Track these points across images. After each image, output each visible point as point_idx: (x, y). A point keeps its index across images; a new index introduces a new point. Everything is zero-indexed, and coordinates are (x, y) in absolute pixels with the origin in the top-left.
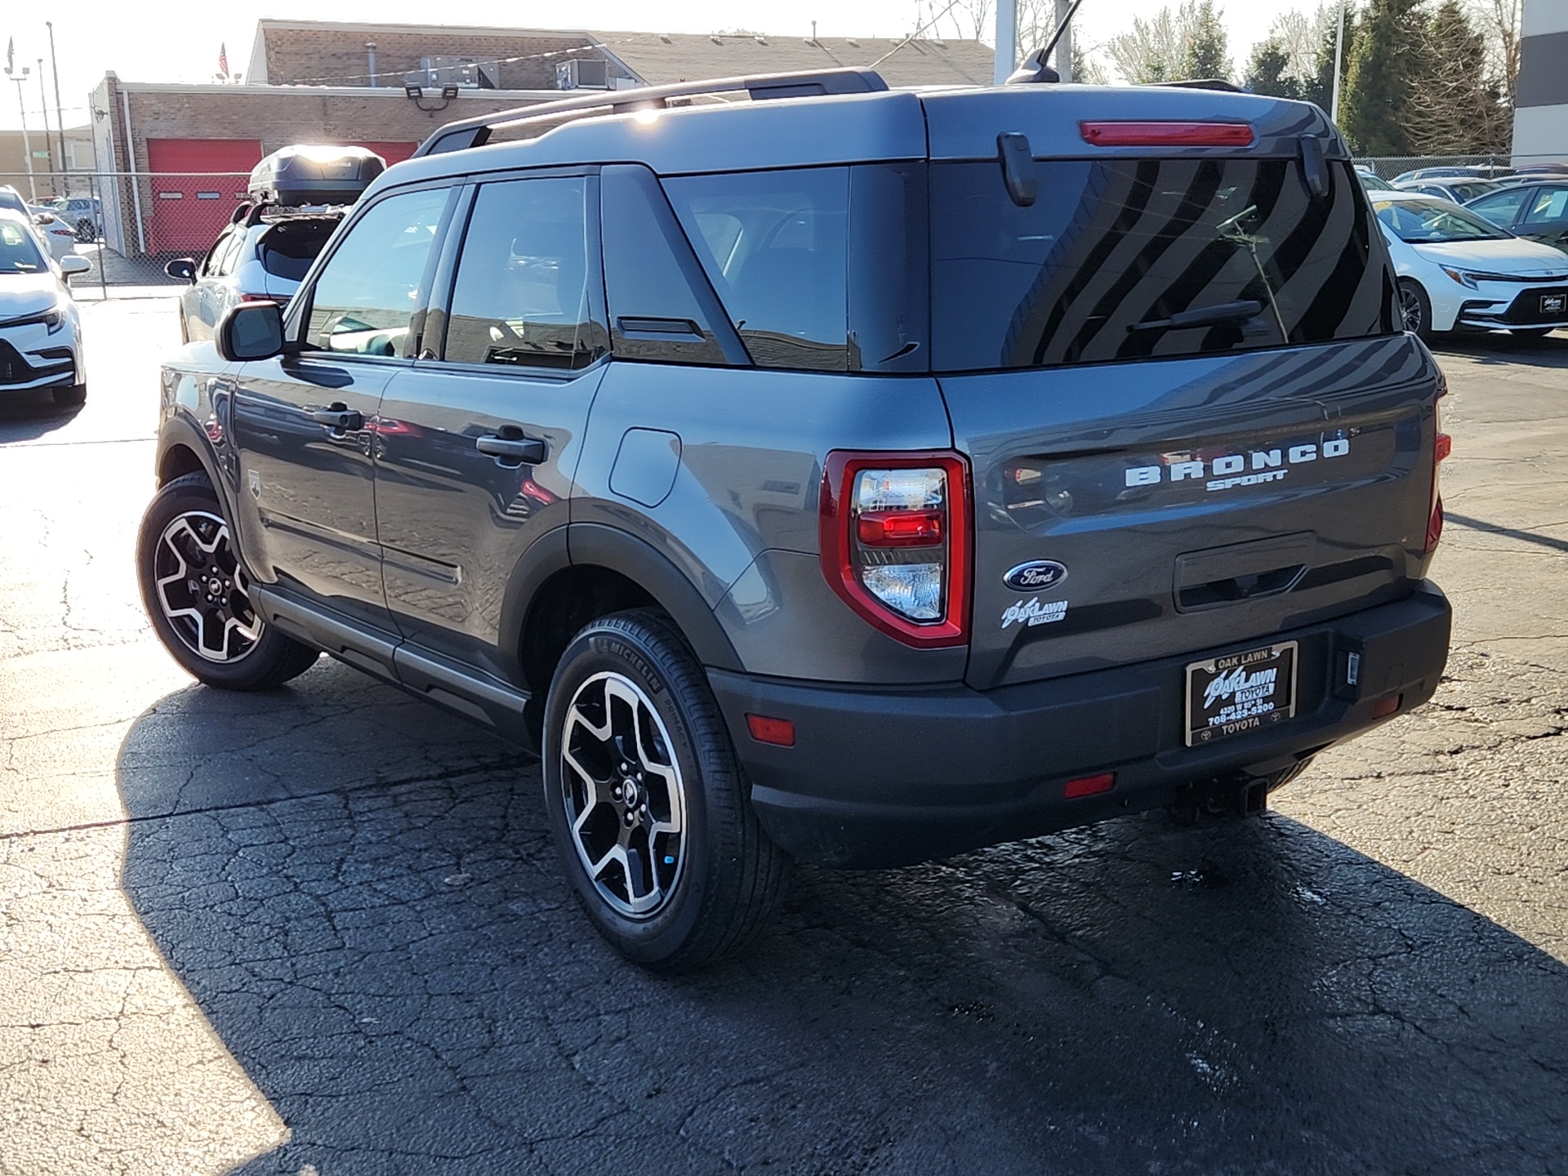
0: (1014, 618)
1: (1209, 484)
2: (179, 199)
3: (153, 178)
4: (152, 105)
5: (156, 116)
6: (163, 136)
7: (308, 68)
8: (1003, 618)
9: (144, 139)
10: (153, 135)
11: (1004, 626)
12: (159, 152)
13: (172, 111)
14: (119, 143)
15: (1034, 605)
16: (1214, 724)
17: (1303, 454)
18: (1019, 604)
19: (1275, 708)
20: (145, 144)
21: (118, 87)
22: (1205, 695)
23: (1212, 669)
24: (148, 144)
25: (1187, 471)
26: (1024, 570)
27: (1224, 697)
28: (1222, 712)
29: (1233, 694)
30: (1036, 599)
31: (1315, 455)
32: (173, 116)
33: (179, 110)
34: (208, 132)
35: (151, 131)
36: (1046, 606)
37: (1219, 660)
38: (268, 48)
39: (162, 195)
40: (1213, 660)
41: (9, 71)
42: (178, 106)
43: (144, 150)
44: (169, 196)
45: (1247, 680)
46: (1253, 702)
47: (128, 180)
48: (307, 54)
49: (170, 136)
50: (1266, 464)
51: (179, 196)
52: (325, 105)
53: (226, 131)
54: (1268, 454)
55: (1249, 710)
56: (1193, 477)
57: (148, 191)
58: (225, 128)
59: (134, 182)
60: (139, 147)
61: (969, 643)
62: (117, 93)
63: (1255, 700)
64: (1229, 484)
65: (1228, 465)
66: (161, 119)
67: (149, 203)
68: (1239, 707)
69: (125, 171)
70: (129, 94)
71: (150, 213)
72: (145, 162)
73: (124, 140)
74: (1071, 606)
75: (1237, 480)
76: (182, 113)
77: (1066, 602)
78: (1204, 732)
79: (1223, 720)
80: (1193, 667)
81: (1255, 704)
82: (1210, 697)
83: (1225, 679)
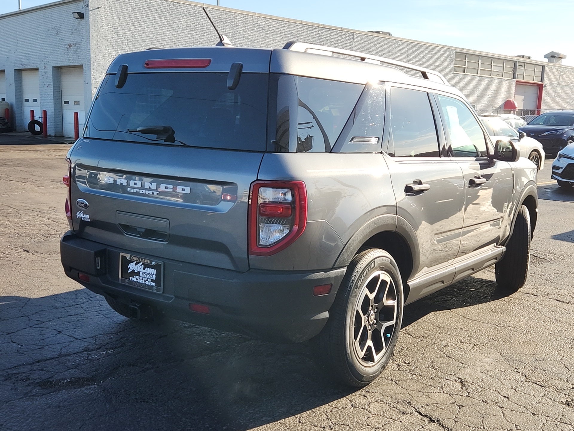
0: (79, 216)
1: (128, 189)
8: (77, 215)
11: (77, 218)
15: (82, 213)
16: (131, 280)
17: (166, 188)
18: (79, 212)
19: (155, 286)
22: (129, 267)
23: (129, 258)
25: (121, 182)
27: (135, 271)
28: (135, 277)
29: (139, 272)
36: (85, 215)
37: (132, 256)
40: (129, 255)
45: (144, 269)
46: (147, 279)
50: (150, 188)
54: (151, 184)
55: (145, 281)
56: (123, 184)
61: (72, 220)
63: (148, 279)
64: (135, 191)
65: (135, 184)
68: (141, 278)
74: (90, 217)
75: (138, 190)
78: (127, 281)
79: (135, 280)
80: (121, 254)
81: (147, 280)
82: (130, 269)
83: (136, 264)
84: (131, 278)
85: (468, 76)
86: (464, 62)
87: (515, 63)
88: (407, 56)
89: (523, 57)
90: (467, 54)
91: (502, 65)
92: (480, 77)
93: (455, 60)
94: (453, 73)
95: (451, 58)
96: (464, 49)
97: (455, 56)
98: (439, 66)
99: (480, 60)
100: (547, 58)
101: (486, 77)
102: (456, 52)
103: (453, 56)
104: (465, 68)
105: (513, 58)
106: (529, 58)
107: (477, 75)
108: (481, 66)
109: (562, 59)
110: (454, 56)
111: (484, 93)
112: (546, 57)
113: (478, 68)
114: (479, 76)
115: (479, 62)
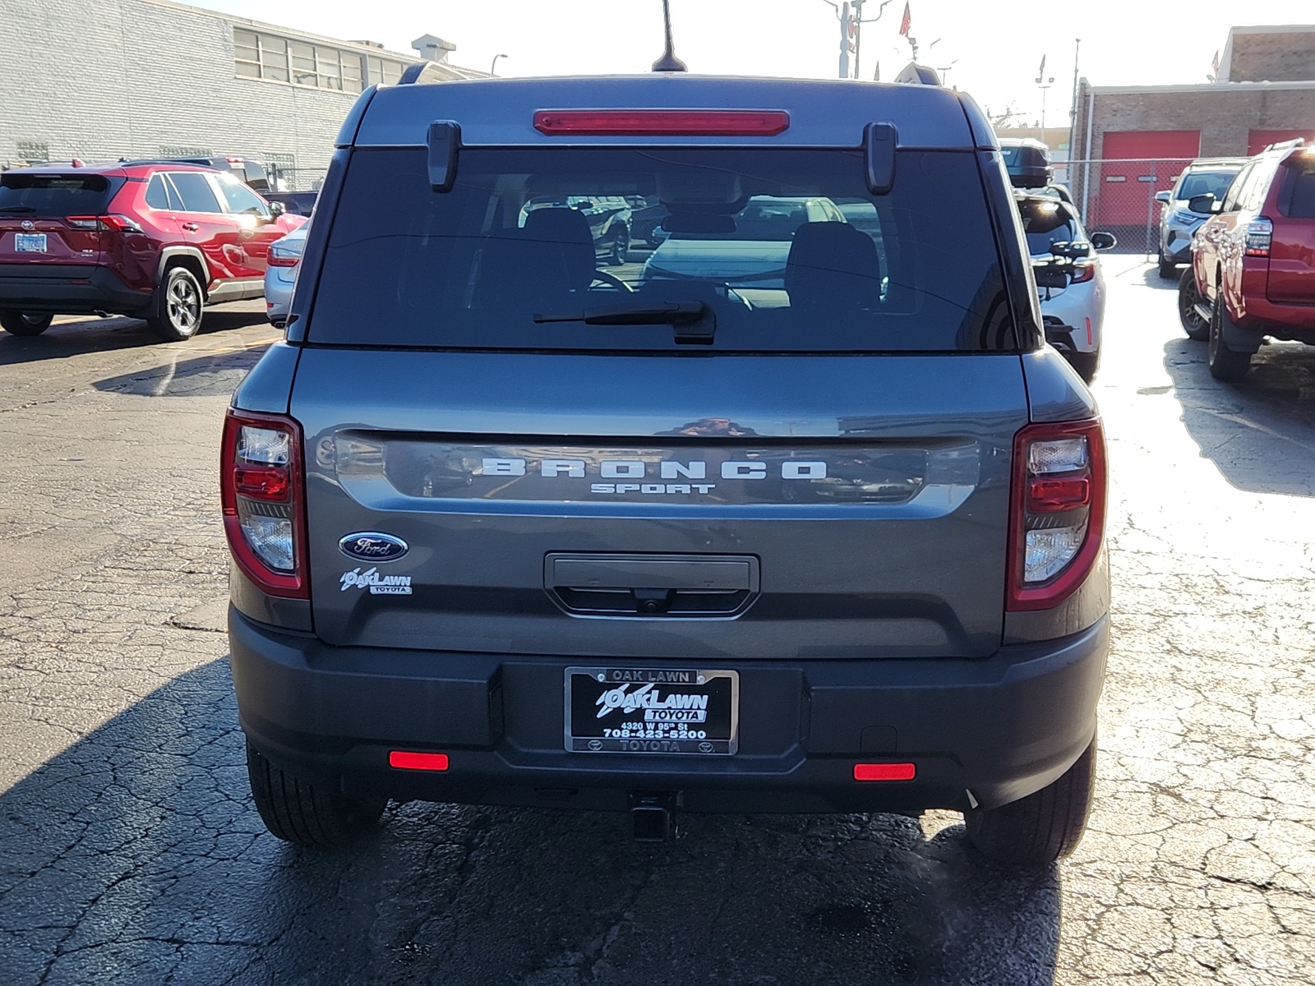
0: (352, 583)
1: (593, 486)
2: (1122, 182)
3: (1103, 164)
4: (1113, 104)
5: (1114, 113)
6: (1117, 130)
7: (1268, 65)
8: (342, 580)
9: (1101, 132)
10: (1111, 129)
11: (343, 589)
12: (1113, 143)
13: (1129, 108)
14: (1080, 137)
15: (373, 574)
16: (612, 736)
17: (742, 471)
18: (357, 570)
19: (706, 738)
20: (1101, 137)
21: (1087, 91)
23: (601, 678)
24: (1104, 137)
25: (562, 469)
26: (359, 539)
27: (626, 711)
28: (624, 726)
30: (375, 569)
31: (764, 474)
32: (1128, 112)
33: (1135, 107)
34: (1157, 124)
35: (1109, 126)
36: (387, 577)
37: (613, 671)
38: (1235, 50)
39: (1109, 179)
40: (605, 669)
41: (1039, 81)
42: (1134, 103)
43: (1100, 141)
44: (1115, 179)
46: (672, 725)
47: (1082, 166)
48: (1270, 53)
49: (1123, 129)
50: (681, 475)
51: (1123, 179)
52: (1264, 98)
53: (1171, 124)
54: (687, 465)
55: (666, 732)
56: (570, 475)
57: (1097, 176)
58: (1171, 121)
59: (1087, 167)
60: (1097, 139)
61: (310, 598)
62: (1086, 96)
63: (676, 724)
64: (621, 489)
65: (622, 469)
66: (1119, 115)
67: (1096, 185)
68: (650, 726)
69: (1081, 159)
70: (1095, 96)
71: (1096, 194)
72: (1099, 151)
73: (1084, 134)
74: (413, 582)
76: (1137, 110)
77: (409, 578)
78: (595, 741)
79: (626, 734)
80: (569, 672)
81: (676, 728)
82: (605, 707)
83: (626, 692)
84: (608, 731)
85: (269, 86)
86: (255, 53)
87: (361, 59)
88: (123, 32)
89: (368, 43)
90: (259, 32)
91: (336, 62)
92: (295, 90)
93: (236, 46)
94: (235, 78)
95: (226, 41)
96: (251, 21)
97: (234, 35)
98: (201, 60)
99: (289, 50)
100: (418, 49)
101: (309, 90)
102: (235, 27)
103: (230, 36)
104: (259, 66)
105: (353, 45)
106: (380, 46)
107: (288, 84)
108: (293, 63)
109: (449, 52)
110: (232, 36)
111: (309, 126)
112: (416, 45)
113: (288, 66)
114: (293, 87)
115: (287, 52)
